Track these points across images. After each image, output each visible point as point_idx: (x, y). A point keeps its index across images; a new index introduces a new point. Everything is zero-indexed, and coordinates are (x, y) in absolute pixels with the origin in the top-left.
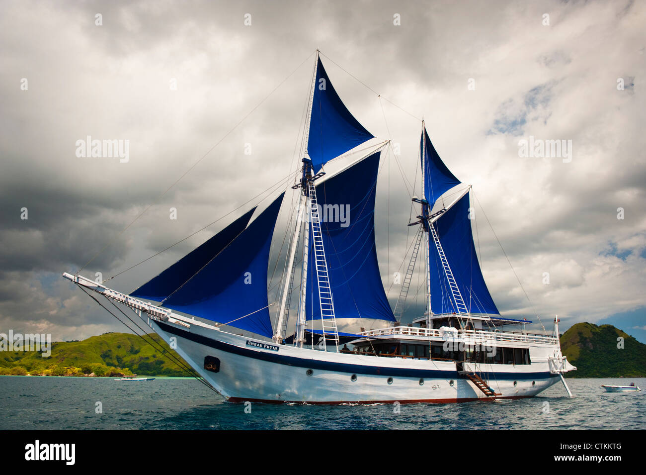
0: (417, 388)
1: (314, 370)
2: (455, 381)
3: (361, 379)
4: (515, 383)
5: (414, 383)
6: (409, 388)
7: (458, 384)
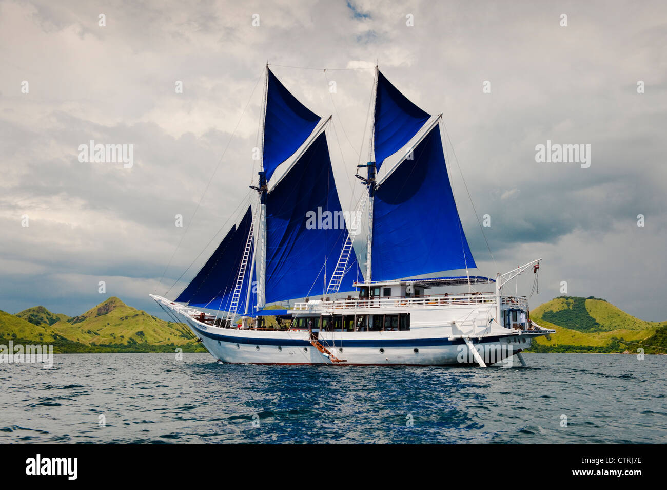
0: (276, 354)
1: (221, 342)
2: (309, 348)
3: (244, 347)
4: (382, 351)
5: (274, 350)
6: (273, 354)
7: (311, 351)
